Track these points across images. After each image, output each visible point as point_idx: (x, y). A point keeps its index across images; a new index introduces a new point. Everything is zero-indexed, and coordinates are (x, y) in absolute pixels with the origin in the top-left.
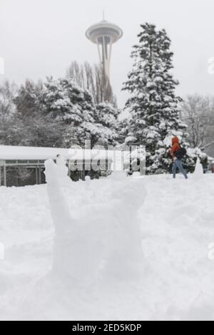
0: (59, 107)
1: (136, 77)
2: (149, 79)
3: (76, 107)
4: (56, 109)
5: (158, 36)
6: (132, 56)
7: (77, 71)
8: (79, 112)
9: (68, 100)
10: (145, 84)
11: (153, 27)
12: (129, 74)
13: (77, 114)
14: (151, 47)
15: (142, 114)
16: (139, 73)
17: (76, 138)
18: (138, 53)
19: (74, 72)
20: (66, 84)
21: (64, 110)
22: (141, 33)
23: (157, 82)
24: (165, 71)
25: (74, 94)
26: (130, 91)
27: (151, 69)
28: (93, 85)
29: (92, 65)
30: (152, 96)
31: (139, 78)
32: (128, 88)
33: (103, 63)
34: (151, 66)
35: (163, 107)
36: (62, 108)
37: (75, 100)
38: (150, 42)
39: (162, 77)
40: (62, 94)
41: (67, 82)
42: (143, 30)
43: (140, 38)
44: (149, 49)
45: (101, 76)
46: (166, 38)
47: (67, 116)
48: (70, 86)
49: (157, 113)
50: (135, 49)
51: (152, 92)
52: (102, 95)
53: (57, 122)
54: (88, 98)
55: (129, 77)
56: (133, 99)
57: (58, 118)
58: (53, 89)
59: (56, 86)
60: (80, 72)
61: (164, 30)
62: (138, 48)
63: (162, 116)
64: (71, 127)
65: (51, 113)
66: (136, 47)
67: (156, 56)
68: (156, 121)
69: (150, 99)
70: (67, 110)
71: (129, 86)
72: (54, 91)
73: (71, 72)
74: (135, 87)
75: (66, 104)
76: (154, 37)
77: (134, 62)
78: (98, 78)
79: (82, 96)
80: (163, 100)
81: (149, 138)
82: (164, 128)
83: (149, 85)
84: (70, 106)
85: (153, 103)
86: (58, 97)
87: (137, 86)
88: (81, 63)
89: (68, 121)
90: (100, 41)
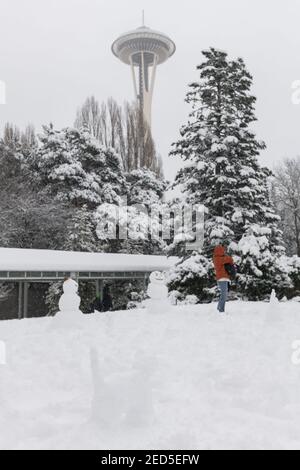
0: (62, 178)
1: (193, 135)
2: (215, 139)
3: (91, 178)
4: (57, 180)
5: (232, 70)
6: (187, 101)
7: (95, 113)
8: (95, 185)
9: (79, 166)
10: (209, 145)
11: (224, 55)
12: (183, 130)
13: (93, 189)
14: (219, 87)
15: (204, 196)
16: (198, 128)
17: (89, 232)
18: (198, 96)
19: (91, 114)
20: (75, 137)
21: (71, 182)
22: (204, 64)
23: (229, 144)
24: (243, 125)
25: (89, 155)
26: (184, 157)
27: (219, 122)
28: (121, 137)
29: (121, 105)
30: (220, 167)
31: (198, 136)
32: (181, 152)
33: (140, 97)
34: (219, 117)
35: (239, 185)
36: (67, 179)
37: (90, 165)
38: (218, 78)
39: (238, 136)
40: (68, 155)
41: (77, 135)
42: (205, 60)
43: (201, 71)
44: (216, 89)
45: (135, 122)
46: (244, 73)
47: (76, 193)
48: (83, 141)
49: (229, 195)
50: (192, 89)
51: (219, 160)
52: (136, 155)
53: (59, 202)
54: (112, 162)
55: (183, 135)
56: (188, 170)
57: (60, 196)
58: (53, 146)
59: (60, 141)
60: (100, 114)
61: (240, 60)
62: (198, 88)
63: (238, 200)
64: (82, 213)
65: (49, 186)
66: (195, 85)
67: (227, 102)
68: (227, 209)
69: (218, 172)
70: (76, 183)
71: (182, 149)
72: (55, 150)
73: (85, 115)
74: (191, 151)
75: (74, 172)
76: (224, 70)
77: (191, 111)
78: (130, 126)
79: (102, 159)
80: (238, 173)
81: (216, 237)
82: (241, 220)
83: (214, 148)
84: (82, 176)
85: (221, 179)
86: (61, 160)
87: (195, 148)
88: (102, 101)
89: (78, 202)
90: (136, 60)
